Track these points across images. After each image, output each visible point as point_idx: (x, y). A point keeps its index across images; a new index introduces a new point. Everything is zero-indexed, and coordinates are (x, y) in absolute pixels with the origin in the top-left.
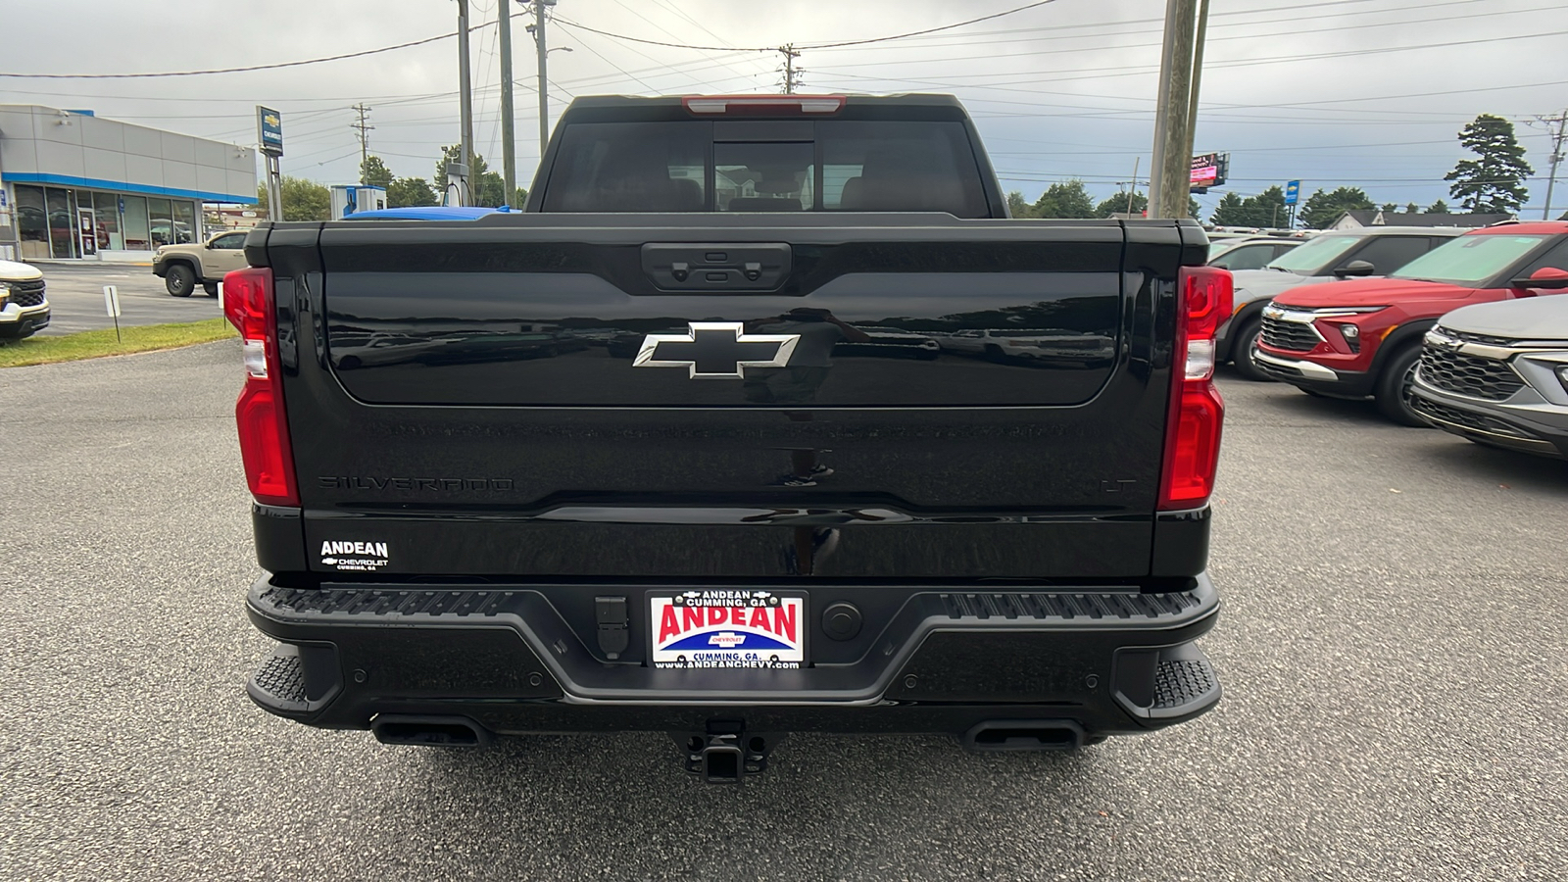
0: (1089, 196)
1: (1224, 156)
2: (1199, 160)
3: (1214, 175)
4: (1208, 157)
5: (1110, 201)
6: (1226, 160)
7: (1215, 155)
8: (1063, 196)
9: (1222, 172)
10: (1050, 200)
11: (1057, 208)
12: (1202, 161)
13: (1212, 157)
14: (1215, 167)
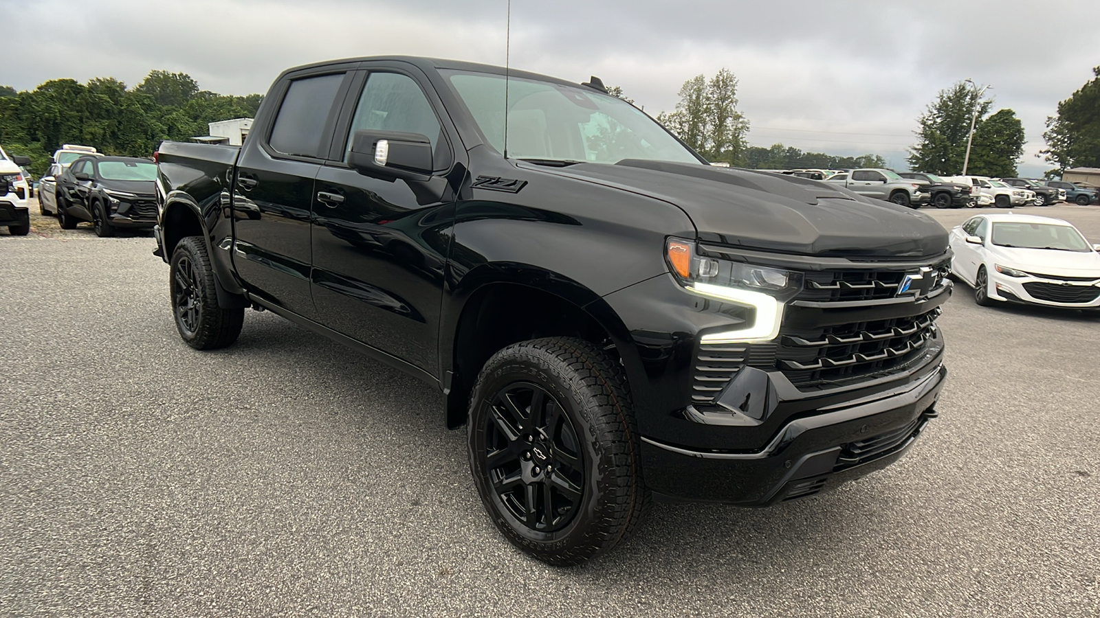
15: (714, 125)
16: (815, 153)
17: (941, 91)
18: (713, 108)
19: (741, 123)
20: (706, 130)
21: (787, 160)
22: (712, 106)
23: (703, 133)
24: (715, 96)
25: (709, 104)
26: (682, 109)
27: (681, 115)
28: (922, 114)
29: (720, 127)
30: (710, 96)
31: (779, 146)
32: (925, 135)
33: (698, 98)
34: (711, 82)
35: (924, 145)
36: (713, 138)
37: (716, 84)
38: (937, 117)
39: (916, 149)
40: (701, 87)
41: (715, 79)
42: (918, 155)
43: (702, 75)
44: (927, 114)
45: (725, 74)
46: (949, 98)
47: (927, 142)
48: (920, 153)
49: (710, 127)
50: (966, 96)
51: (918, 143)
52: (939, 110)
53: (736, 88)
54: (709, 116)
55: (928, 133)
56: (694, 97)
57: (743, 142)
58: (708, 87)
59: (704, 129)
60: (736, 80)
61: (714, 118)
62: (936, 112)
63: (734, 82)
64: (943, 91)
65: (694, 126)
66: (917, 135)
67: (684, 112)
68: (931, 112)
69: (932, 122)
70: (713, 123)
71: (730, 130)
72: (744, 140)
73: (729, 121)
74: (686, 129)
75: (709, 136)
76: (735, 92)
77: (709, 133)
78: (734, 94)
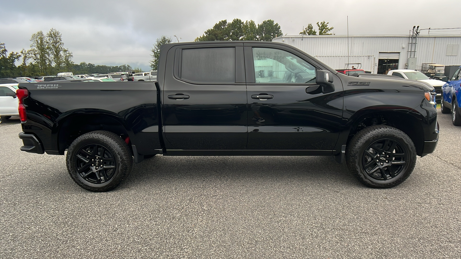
15: (54, 55)
16: (101, 65)
17: (157, 39)
18: (51, 47)
19: (68, 53)
20: (50, 58)
21: (89, 69)
22: (50, 46)
23: (49, 59)
24: (51, 41)
25: (49, 45)
26: (34, 48)
27: (34, 51)
28: (152, 48)
29: (57, 56)
30: (48, 41)
31: (83, 63)
32: (155, 57)
33: (42, 42)
34: (47, 35)
35: (156, 60)
36: (54, 61)
37: (50, 35)
38: (158, 49)
39: (153, 62)
40: (42, 37)
41: (49, 33)
42: (154, 64)
43: (41, 32)
44: (154, 48)
45: (54, 31)
46: (160, 42)
47: (156, 59)
48: (155, 63)
49: (52, 56)
50: (166, 41)
51: (153, 59)
52: (158, 46)
53: (61, 37)
54: (50, 51)
55: (156, 55)
56: (39, 42)
57: (71, 62)
58: (46, 37)
59: (49, 57)
60: (60, 34)
61: (53, 52)
62: (157, 47)
63: (60, 35)
64: (158, 39)
65: (42, 56)
66: (152, 56)
67: (36, 49)
68: (155, 47)
69: (157, 51)
70: (53, 54)
71: (63, 57)
72: (71, 61)
73: (62, 53)
74: (39, 57)
75: (53, 60)
76: (61, 39)
77: (52, 59)
78: (61, 40)
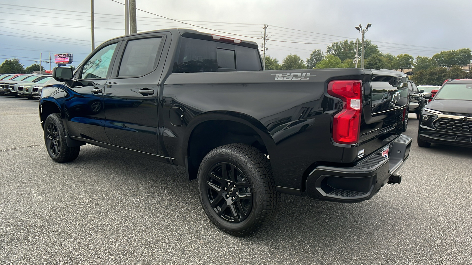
0: (22, 65)
1: (71, 54)
2: (63, 55)
3: (68, 60)
4: (65, 55)
5: (31, 67)
6: (72, 56)
7: (68, 54)
8: (12, 64)
9: (71, 59)
10: (6, 65)
11: (10, 68)
12: (64, 56)
13: (67, 54)
14: (68, 58)
